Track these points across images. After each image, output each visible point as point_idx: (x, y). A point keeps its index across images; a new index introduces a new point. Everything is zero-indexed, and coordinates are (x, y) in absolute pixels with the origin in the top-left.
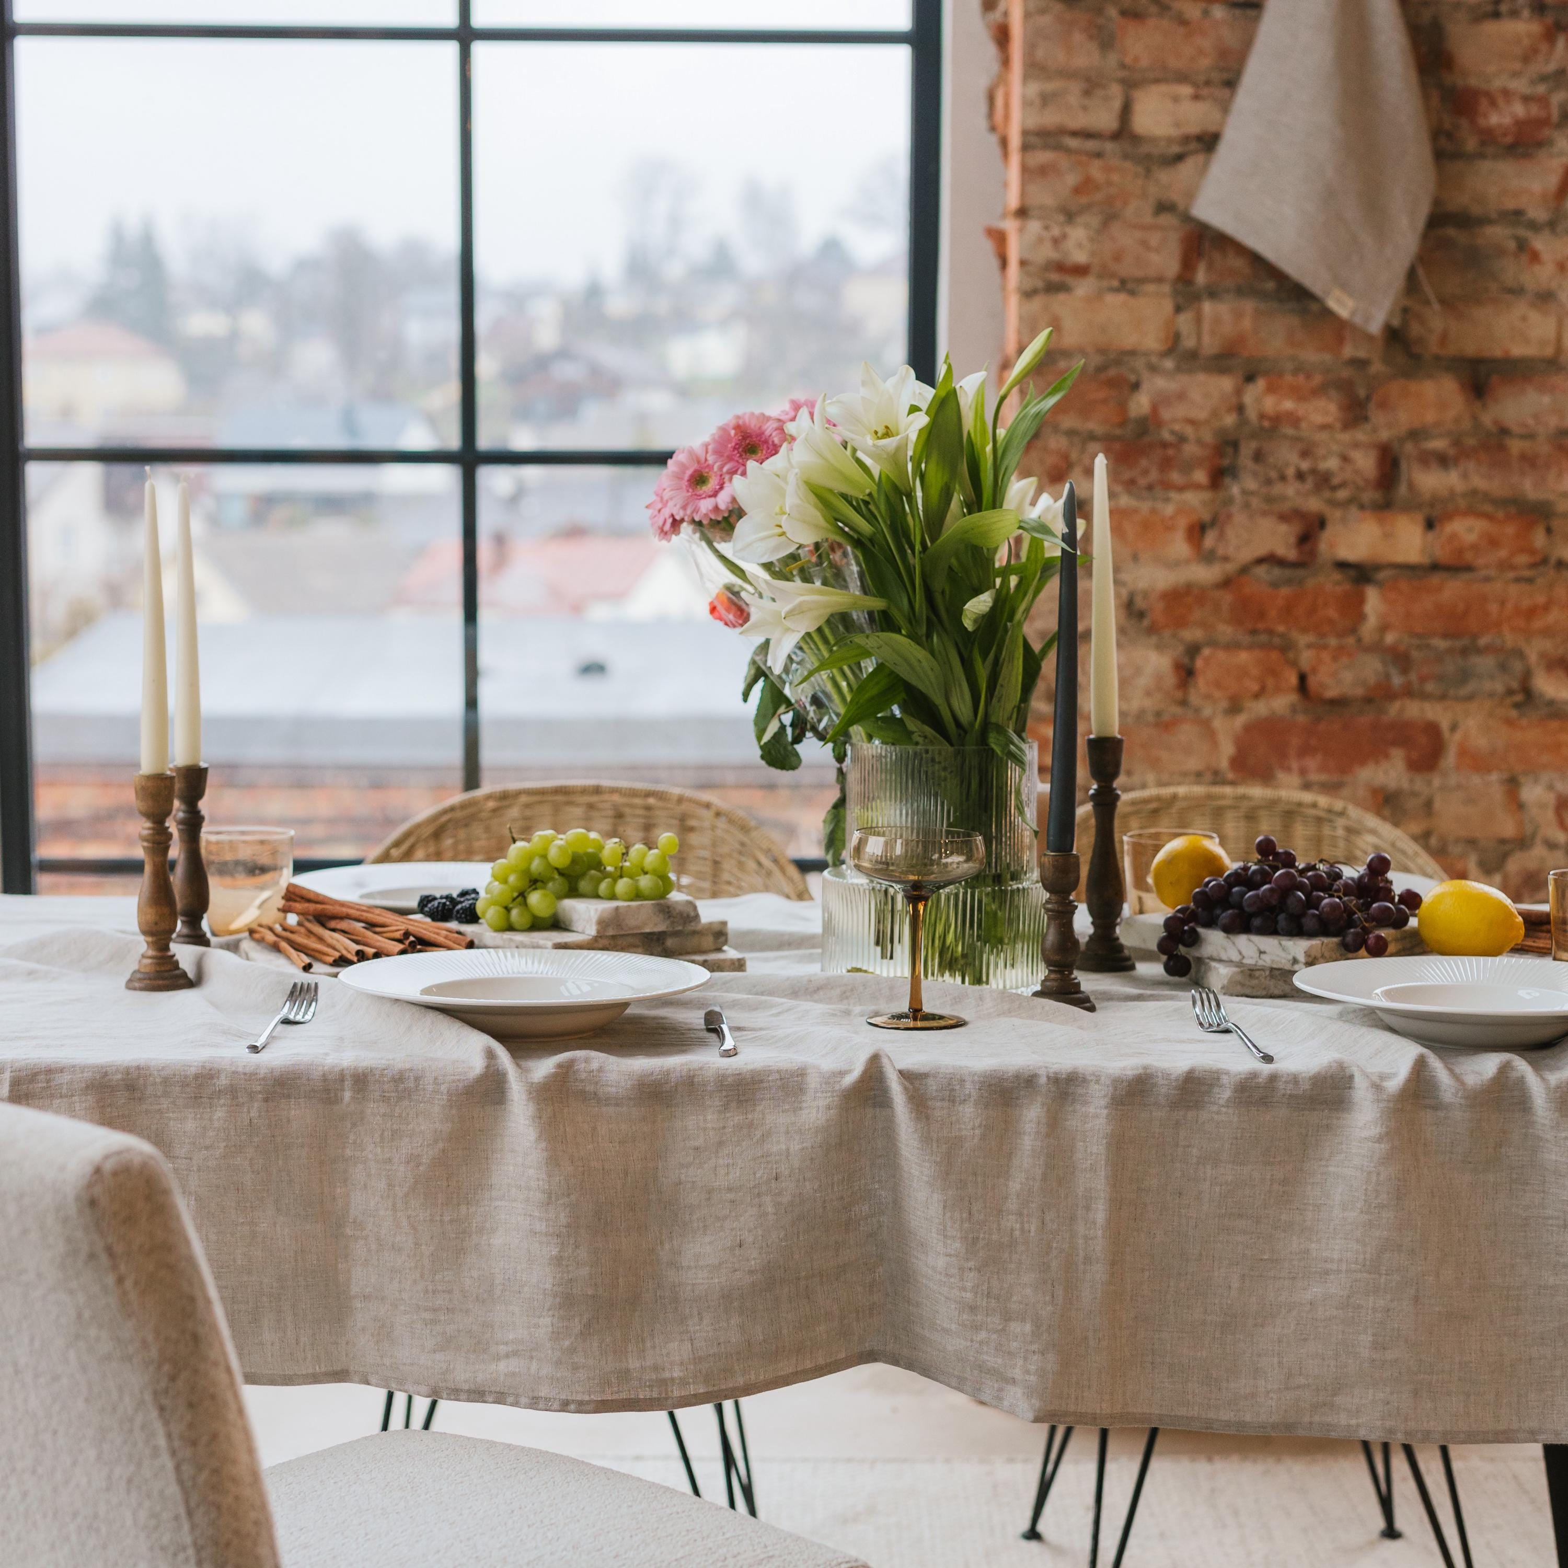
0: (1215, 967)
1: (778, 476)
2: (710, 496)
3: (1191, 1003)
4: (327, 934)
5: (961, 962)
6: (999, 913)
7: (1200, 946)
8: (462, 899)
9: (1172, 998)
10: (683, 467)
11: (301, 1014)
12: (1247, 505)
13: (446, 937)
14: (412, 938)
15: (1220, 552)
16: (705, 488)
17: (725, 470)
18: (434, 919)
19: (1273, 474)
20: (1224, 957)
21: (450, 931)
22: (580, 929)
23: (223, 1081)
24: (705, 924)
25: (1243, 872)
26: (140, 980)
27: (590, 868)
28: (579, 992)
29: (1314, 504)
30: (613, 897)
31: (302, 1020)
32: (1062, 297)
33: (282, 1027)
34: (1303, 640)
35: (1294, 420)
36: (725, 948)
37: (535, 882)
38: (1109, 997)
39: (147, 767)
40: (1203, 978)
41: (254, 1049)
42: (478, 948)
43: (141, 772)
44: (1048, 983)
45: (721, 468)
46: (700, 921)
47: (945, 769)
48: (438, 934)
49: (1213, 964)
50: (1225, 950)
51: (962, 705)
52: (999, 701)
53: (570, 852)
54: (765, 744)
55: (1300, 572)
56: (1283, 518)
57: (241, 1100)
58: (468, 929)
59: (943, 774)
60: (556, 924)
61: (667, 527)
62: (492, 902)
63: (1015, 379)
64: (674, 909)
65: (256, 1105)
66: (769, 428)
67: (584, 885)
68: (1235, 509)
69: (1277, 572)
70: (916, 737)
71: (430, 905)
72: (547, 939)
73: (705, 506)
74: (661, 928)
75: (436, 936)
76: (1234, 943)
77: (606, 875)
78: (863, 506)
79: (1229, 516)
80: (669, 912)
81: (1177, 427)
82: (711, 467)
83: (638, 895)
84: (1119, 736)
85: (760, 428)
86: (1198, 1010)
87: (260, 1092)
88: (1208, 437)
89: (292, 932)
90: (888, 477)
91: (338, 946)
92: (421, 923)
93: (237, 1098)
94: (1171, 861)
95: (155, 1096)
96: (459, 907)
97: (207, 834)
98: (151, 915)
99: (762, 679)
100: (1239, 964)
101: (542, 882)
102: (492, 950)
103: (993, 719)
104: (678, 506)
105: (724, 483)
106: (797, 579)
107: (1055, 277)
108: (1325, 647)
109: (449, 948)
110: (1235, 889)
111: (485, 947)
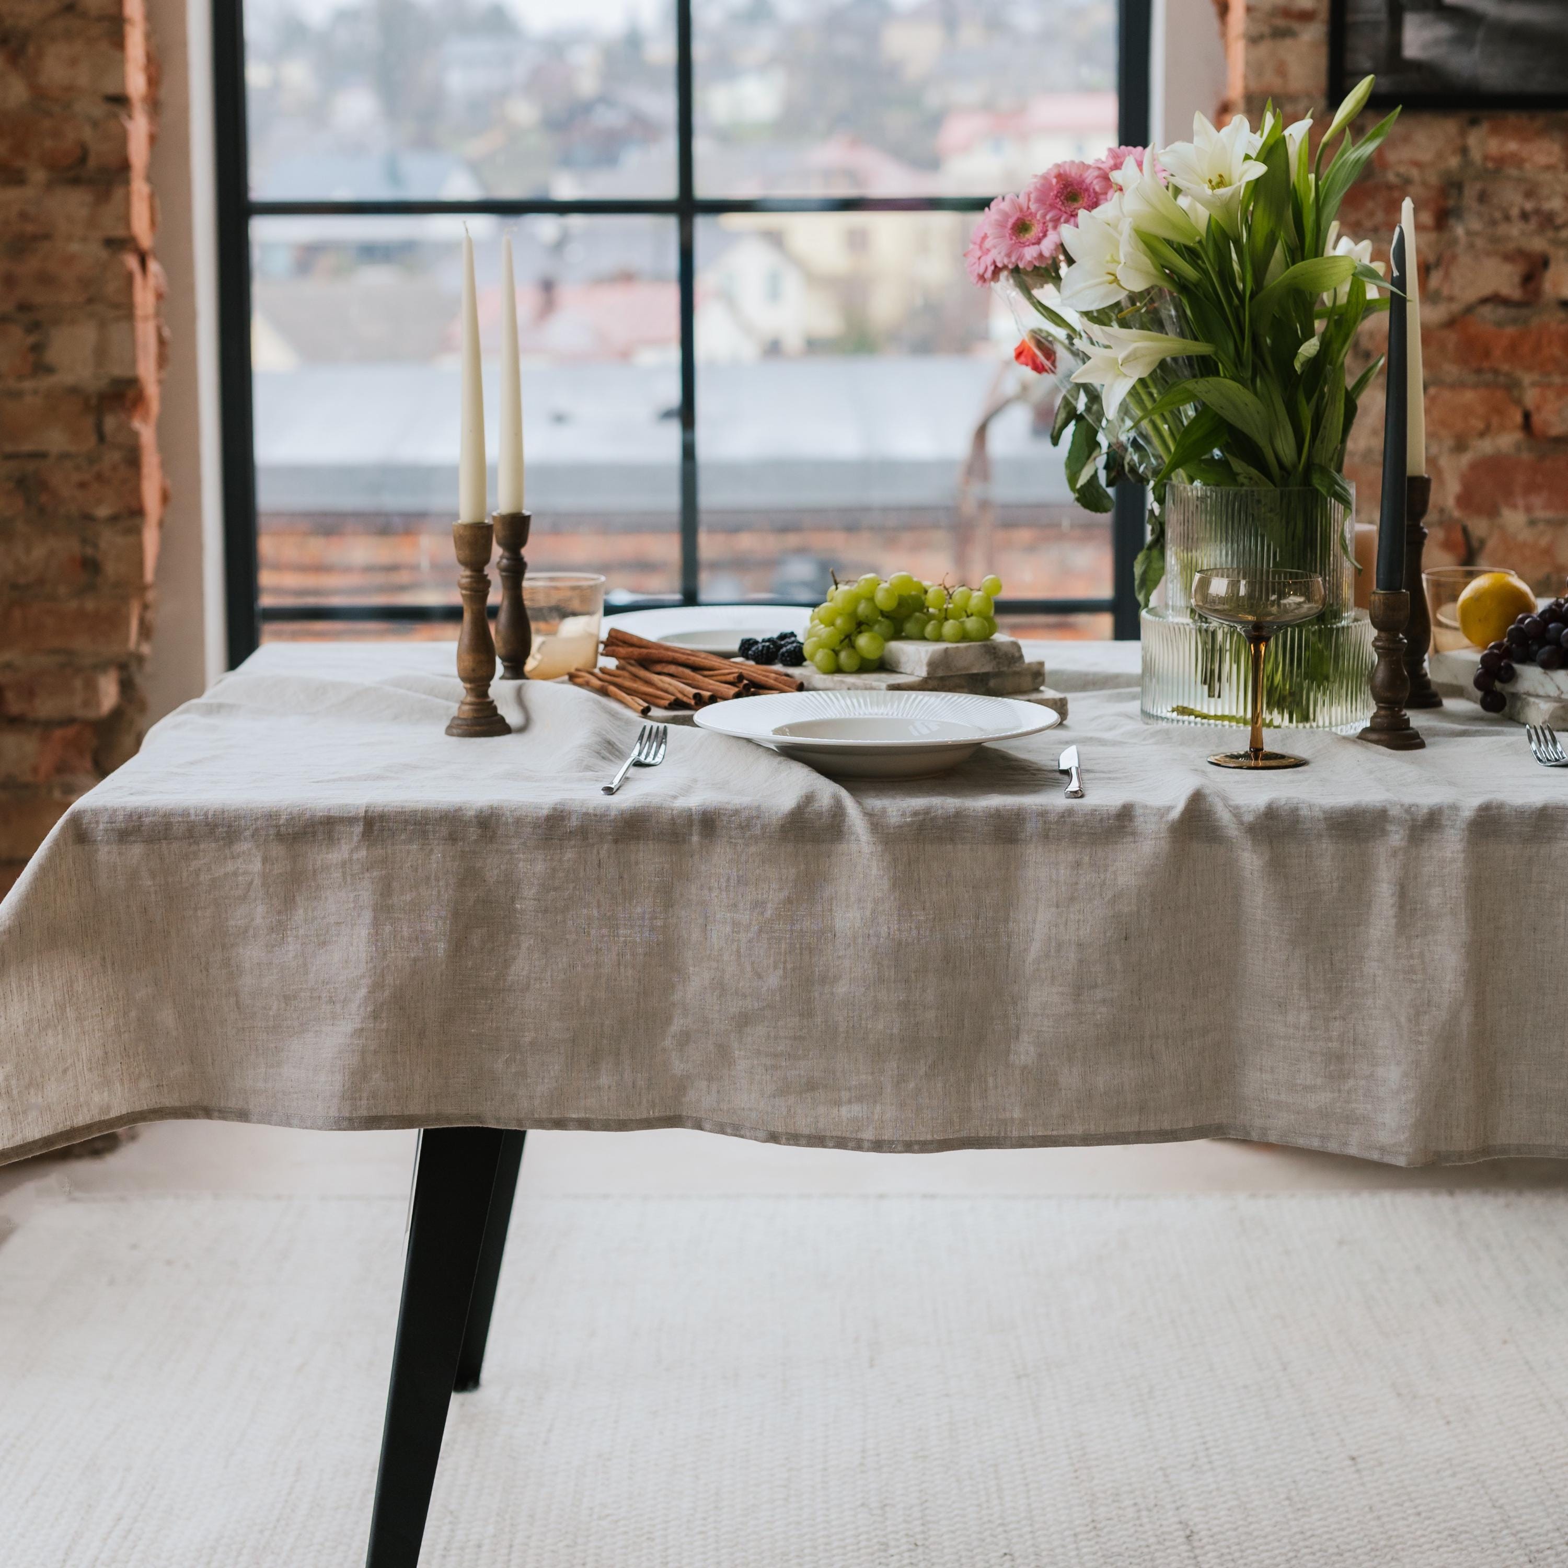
0: (1534, 702)
1: (1109, 224)
2: (1034, 244)
3: (1526, 738)
4: (655, 678)
5: (1289, 699)
6: (1326, 653)
7: (1516, 682)
8: (783, 642)
9: (1498, 734)
10: (1006, 216)
11: (651, 755)
12: (1471, 246)
13: (776, 680)
14: (745, 682)
15: (1445, 292)
16: (1027, 236)
17: (1048, 217)
18: (758, 662)
19: (1498, 215)
20: (1541, 693)
21: (777, 673)
22: (908, 671)
23: (574, 822)
24: (1030, 664)
25: (1558, 609)
26: (459, 726)
27: (915, 610)
28: (928, 732)
29: (1538, 244)
30: (939, 639)
31: (653, 762)
32: (1288, 42)
33: (633, 770)
34: (1527, 379)
35: (1518, 161)
36: (1042, 688)
37: (860, 625)
38: (1435, 733)
39: (466, 516)
40: (1519, 713)
41: (609, 791)
42: (808, 690)
43: (460, 522)
44: (1379, 720)
45: (1044, 216)
46: (1024, 662)
47: (1271, 510)
48: (767, 677)
49: (1532, 699)
50: (1543, 685)
51: (1285, 446)
52: (1322, 442)
53: (896, 594)
54: (1082, 486)
55: (1525, 312)
56: (1508, 258)
57: (591, 841)
58: (795, 671)
59: (1269, 515)
60: (883, 665)
61: (988, 275)
62: (821, 645)
63: (1338, 125)
64: (1000, 650)
65: (606, 846)
66: (1090, 177)
67: (910, 627)
68: (1460, 249)
69: (1501, 311)
70: (1241, 479)
71: (754, 649)
72: (879, 680)
73: (1030, 253)
74: (988, 668)
75: (766, 679)
76: (1552, 679)
77: (931, 617)
78: (1190, 253)
79: (1454, 257)
80: (995, 653)
81: (1402, 169)
82: (1033, 215)
83: (964, 637)
84: (1426, 476)
85: (1081, 176)
86: (1534, 746)
87: (610, 834)
88: (1433, 179)
89: (614, 676)
90: (1217, 222)
91: (671, 689)
92: (749, 667)
93: (587, 839)
94: (1477, 598)
95: (507, 836)
96: (784, 649)
97: (532, 582)
98: (468, 662)
99: (1073, 422)
100: (1558, 699)
101: (867, 624)
102: (821, 692)
103: (1317, 461)
104: (1003, 254)
105: (1047, 231)
106: (1115, 324)
107: (1280, 22)
108: (1549, 385)
109: (782, 691)
110: (1551, 626)
111: (815, 689)
